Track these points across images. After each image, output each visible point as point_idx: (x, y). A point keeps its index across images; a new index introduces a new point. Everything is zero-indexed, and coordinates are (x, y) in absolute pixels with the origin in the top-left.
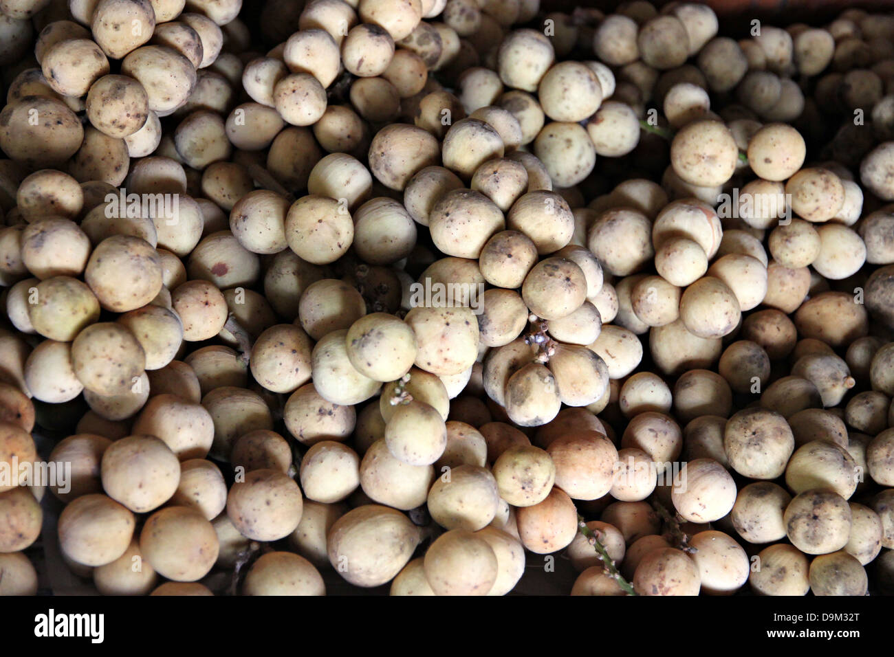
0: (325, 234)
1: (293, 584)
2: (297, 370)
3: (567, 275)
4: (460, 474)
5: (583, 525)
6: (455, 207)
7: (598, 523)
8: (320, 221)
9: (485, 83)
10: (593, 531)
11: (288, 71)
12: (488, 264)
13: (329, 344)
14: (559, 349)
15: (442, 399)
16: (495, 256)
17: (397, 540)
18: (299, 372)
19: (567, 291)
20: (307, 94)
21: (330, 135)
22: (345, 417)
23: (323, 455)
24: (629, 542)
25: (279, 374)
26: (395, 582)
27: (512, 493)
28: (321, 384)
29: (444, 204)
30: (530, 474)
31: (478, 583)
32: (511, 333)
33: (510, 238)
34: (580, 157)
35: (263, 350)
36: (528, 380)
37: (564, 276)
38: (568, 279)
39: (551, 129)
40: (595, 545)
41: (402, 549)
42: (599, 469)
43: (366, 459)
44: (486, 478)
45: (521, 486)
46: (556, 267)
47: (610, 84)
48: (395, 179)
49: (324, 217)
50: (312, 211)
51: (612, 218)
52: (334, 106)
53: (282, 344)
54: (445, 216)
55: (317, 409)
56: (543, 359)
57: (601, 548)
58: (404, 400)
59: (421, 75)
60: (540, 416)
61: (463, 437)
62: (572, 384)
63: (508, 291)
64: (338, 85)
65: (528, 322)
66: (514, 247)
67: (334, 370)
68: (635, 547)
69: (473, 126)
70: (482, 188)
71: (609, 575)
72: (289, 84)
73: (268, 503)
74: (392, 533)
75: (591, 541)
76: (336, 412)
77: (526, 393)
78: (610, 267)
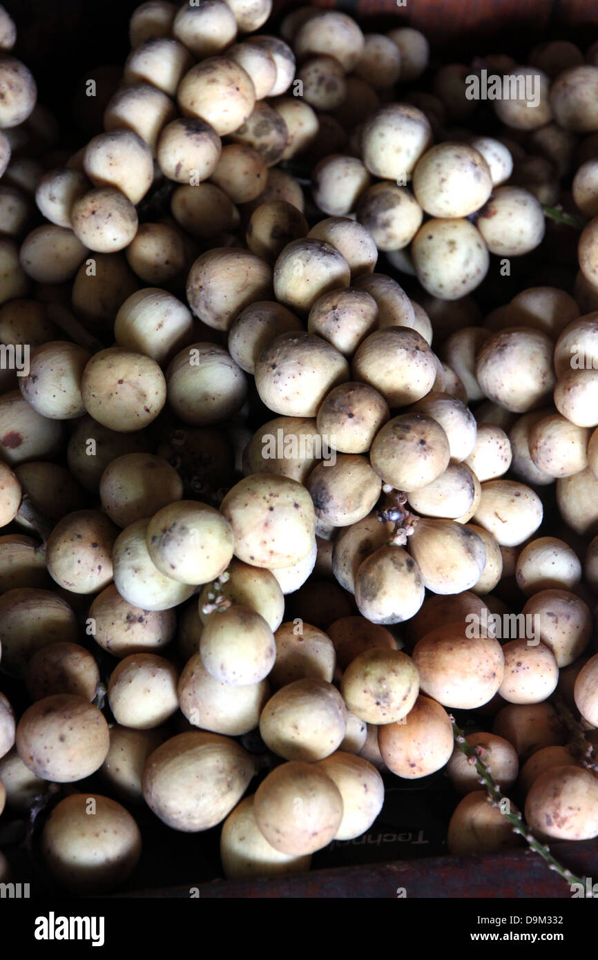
0: (127, 397)
1: (97, 835)
2: (100, 568)
3: (422, 437)
4: (295, 693)
5: (461, 740)
6: (283, 357)
7: (483, 736)
8: (121, 382)
9: (346, 175)
10: (475, 747)
11: (89, 186)
12: (326, 426)
13: (130, 539)
14: (421, 526)
15: (272, 599)
16: (333, 417)
17: (223, 776)
18: (102, 569)
19: (422, 457)
20: (110, 215)
21: (143, 262)
22: (161, 623)
23: (132, 673)
24: (523, 756)
25: (79, 574)
26: (225, 826)
27: (365, 710)
28: (123, 588)
29: (269, 354)
30: (384, 687)
31: (318, 829)
32: (360, 509)
33: (351, 393)
34: (467, 262)
35: (58, 545)
36: (380, 568)
37: (417, 438)
38: (423, 442)
39: (429, 229)
40: (476, 765)
41: (230, 787)
42: (477, 673)
43: (183, 677)
44: (328, 697)
45: (375, 701)
46: (408, 428)
47: (504, 165)
48: (218, 318)
49: (126, 376)
50: (110, 370)
51: (502, 343)
52: (148, 225)
53: (79, 536)
54: (271, 369)
55: (125, 616)
56: (400, 541)
57: (483, 769)
58: (219, 607)
59: (258, 176)
60: (397, 613)
61: (301, 643)
62: (438, 569)
63: (353, 457)
64: (157, 194)
65: (382, 493)
66: (357, 405)
67: (136, 572)
68: (531, 763)
69: (307, 249)
70: (320, 328)
71: (491, 804)
72: (88, 204)
73: (62, 739)
74: (217, 767)
75: (471, 761)
76: (148, 618)
77: (377, 585)
78: (504, 404)
